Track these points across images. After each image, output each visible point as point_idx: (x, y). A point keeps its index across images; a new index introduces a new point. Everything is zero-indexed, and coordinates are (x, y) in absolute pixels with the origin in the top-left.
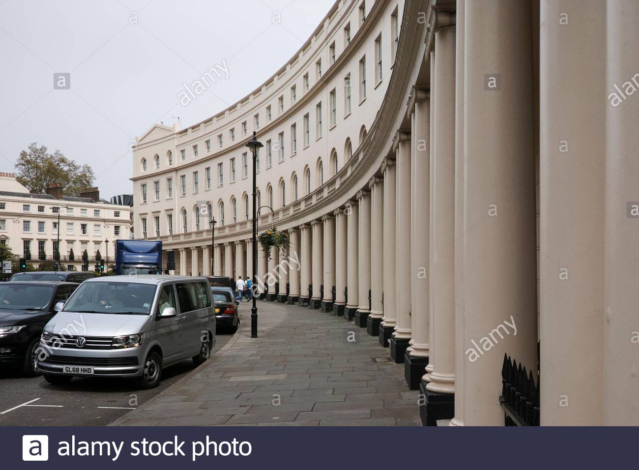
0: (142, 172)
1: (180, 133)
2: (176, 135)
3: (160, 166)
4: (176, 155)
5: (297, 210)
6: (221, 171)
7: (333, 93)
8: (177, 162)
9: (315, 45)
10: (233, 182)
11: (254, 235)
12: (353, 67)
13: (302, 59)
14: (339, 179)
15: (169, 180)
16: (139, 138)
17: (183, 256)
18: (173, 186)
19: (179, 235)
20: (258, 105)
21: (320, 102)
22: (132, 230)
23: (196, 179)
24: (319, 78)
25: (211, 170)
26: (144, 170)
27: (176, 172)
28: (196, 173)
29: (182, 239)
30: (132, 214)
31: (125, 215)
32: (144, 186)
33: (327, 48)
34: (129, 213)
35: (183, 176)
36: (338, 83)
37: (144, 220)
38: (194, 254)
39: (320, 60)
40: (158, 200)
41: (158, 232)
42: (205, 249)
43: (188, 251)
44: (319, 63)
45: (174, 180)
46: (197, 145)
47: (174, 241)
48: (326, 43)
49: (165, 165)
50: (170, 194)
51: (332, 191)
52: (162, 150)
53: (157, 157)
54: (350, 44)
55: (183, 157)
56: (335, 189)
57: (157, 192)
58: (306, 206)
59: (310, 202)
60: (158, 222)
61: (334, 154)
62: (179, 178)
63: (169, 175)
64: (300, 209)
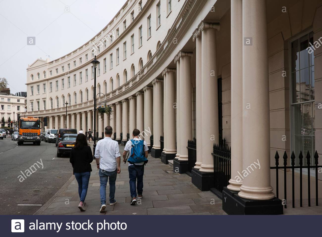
0: (31, 81)
1: (50, 63)
2: (48, 64)
3: (40, 78)
4: (48, 73)
5: (108, 98)
6: (69, 80)
7: (125, 43)
8: (48, 76)
9: (116, 22)
10: (75, 85)
11: (95, 108)
12: (136, 31)
13: (109, 28)
14: (131, 82)
15: (44, 84)
16: (30, 65)
17: (51, 120)
18: (46, 87)
19: (49, 110)
20: (87, 50)
21: (118, 48)
22: (26, 108)
23: (57, 84)
24: (118, 37)
25: (64, 80)
26: (32, 80)
27: (48, 81)
28: (57, 81)
29: (50, 112)
30: (26, 101)
31: (22, 101)
32: (32, 87)
33: (122, 23)
34: (24, 100)
35: (51, 83)
36: (128, 38)
37: (32, 103)
38: (56, 119)
39: (118, 28)
40: (39, 94)
41: (39, 109)
42: (61, 116)
43: (53, 118)
44: (118, 30)
45: (46, 85)
46: (58, 69)
47: (47, 113)
48: (121, 21)
49: (42, 78)
50: (45, 91)
51: (127, 88)
52: (41, 71)
53: (39, 74)
54: (134, 21)
55: (51, 74)
56: (129, 87)
57: (38, 90)
58: (112, 96)
59: (115, 94)
60: (39, 104)
61: (125, 72)
62: (49, 83)
63: (44, 82)
64: (110, 97)
